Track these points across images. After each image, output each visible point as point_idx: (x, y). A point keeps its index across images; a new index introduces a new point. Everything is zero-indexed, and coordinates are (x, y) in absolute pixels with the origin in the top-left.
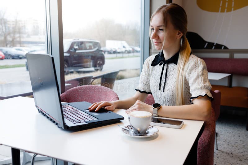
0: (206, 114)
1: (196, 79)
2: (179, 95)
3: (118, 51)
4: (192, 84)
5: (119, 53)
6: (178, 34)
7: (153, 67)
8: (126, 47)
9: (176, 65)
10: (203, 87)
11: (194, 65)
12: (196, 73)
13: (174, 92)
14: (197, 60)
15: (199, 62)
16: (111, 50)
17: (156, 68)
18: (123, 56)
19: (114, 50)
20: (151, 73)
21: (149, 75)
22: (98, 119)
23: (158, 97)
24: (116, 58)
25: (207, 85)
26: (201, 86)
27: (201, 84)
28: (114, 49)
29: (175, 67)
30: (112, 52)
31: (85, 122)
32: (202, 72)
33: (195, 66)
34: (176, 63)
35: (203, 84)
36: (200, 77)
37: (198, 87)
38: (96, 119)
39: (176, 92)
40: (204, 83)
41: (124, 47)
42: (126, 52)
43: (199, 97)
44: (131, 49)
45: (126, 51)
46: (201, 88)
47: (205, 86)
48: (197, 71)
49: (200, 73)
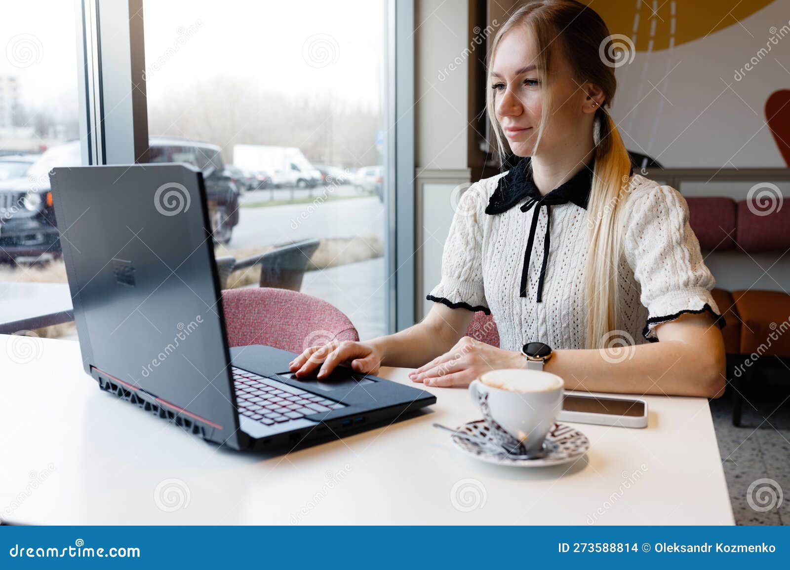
0: (712, 373)
1: (663, 255)
2: (600, 312)
3: (276, 180)
4: (652, 271)
5: (278, 187)
6: (589, 98)
7: (494, 218)
8: (299, 166)
9: (582, 210)
10: (692, 282)
11: (651, 209)
12: (664, 233)
13: (579, 302)
14: (661, 191)
15: (669, 199)
16: (253, 178)
17: (506, 222)
18: (292, 197)
19: (261, 178)
20: (489, 237)
21: (477, 247)
22: (346, 405)
23: (517, 321)
24: (272, 203)
25: (704, 274)
26: (683, 277)
27: (682, 269)
28: (261, 173)
29: (579, 218)
30: (255, 184)
31: (305, 417)
32: (682, 231)
33: (655, 213)
34: (583, 203)
35: (690, 273)
36: (679, 248)
37: (673, 281)
38: (338, 406)
39: (587, 302)
40: (694, 269)
41: (294, 167)
42: (302, 184)
43: (681, 316)
44: (317, 175)
45: (300, 180)
46: (686, 284)
47: (697, 280)
48: (664, 227)
49: (678, 234)
